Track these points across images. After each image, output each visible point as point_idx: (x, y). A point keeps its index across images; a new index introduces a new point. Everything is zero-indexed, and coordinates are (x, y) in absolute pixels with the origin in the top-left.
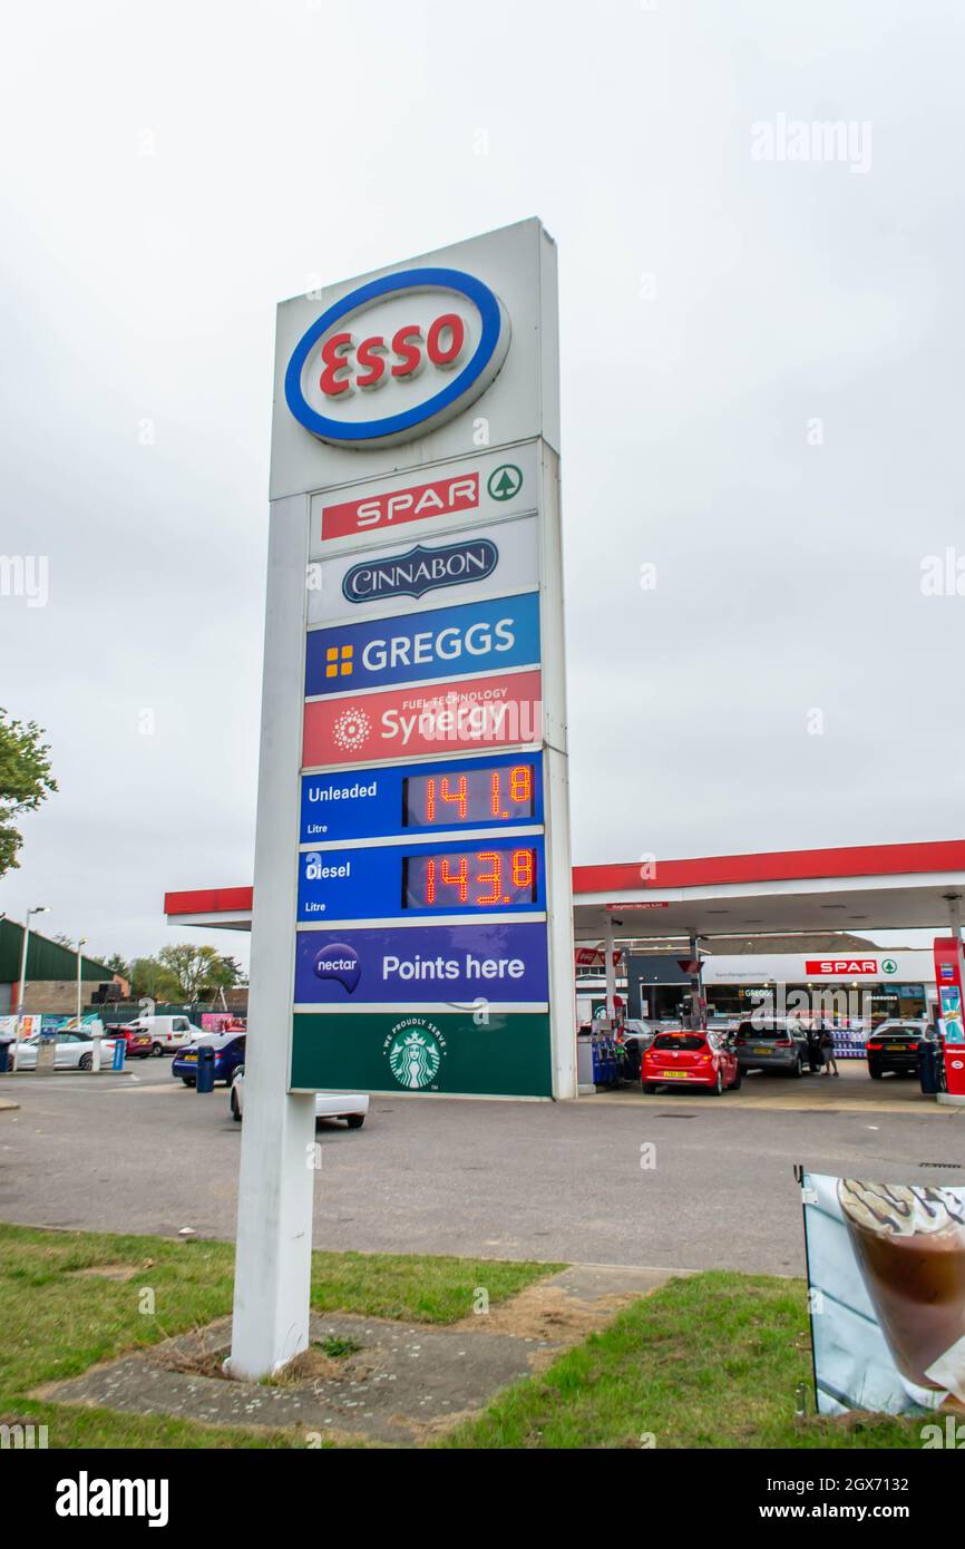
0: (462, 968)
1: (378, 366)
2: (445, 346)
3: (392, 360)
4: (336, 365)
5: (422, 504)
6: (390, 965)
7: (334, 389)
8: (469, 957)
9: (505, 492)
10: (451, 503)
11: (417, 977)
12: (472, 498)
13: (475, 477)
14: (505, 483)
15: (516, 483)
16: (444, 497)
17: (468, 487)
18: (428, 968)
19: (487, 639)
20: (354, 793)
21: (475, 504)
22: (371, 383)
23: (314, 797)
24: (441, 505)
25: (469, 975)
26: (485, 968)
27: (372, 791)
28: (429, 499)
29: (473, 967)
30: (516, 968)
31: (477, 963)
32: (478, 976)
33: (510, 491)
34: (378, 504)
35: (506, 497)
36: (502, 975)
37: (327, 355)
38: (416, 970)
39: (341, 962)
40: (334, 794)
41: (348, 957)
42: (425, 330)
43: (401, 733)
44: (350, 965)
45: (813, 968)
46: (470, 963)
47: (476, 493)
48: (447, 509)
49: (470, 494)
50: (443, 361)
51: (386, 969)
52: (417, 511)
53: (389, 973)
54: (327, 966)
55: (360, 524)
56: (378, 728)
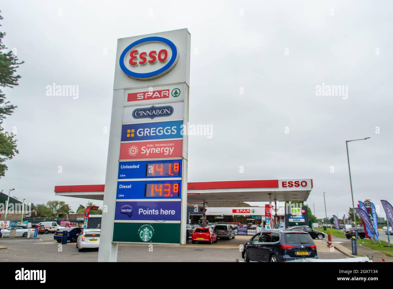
0: (159, 212)
1: (145, 60)
2: (163, 57)
3: (148, 59)
4: (133, 57)
5: (154, 95)
6: (141, 211)
7: (132, 64)
8: (161, 209)
9: (176, 95)
10: (162, 96)
11: (148, 214)
12: (168, 95)
13: (168, 90)
14: (176, 93)
15: (179, 93)
16: (160, 94)
17: (166, 93)
18: (151, 212)
19: (170, 131)
20: (133, 167)
21: (168, 97)
22: (143, 63)
23: (122, 167)
24: (159, 96)
25: (161, 214)
26: (165, 212)
27: (138, 167)
28: (156, 94)
29: (162, 212)
30: (173, 212)
31: (163, 211)
32: (163, 214)
33: (177, 95)
34: (143, 94)
35: (176, 96)
36: (169, 214)
37: (131, 55)
38: (148, 212)
39: (128, 210)
40: (128, 167)
41: (129, 208)
42: (158, 52)
43: (146, 152)
44: (130, 211)
45: (234, 211)
46: (161, 211)
47: (168, 94)
48: (161, 97)
49: (167, 94)
50: (162, 61)
51: (140, 212)
52: (153, 97)
53: (140, 213)
54: (124, 211)
55: (138, 99)
56: (140, 151)
